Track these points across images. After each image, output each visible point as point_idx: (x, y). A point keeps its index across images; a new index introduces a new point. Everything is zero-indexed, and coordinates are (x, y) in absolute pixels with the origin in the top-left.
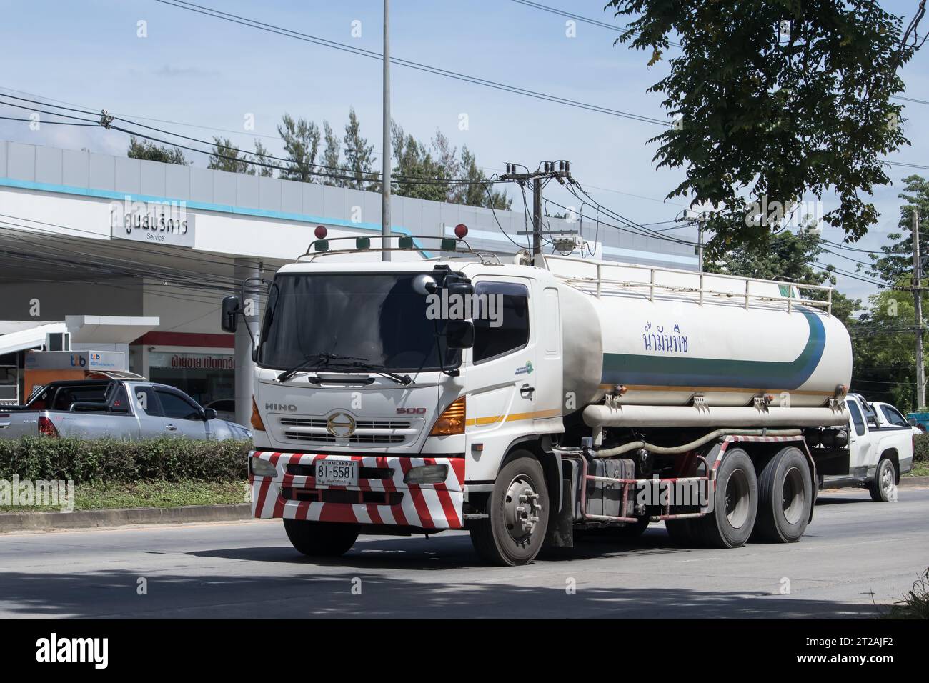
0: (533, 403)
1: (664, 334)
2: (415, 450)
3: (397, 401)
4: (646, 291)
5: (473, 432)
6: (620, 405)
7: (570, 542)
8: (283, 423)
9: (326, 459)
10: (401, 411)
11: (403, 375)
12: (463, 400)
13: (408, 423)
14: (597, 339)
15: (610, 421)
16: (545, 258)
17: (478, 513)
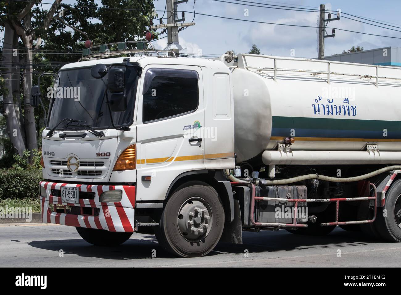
0: (202, 149)
1: (333, 104)
2: (106, 180)
3: (97, 147)
4: (325, 76)
5: (143, 169)
6: (291, 150)
7: (241, 241)
8: (51, 163)
9: (66, 186)
10: (98, 154)
11: (99, 131)
12: (134, 147)
13: (103, 162)
14: (268, 107)
15: (280, 161)
16: (244, 56)
17: (154, 222)
